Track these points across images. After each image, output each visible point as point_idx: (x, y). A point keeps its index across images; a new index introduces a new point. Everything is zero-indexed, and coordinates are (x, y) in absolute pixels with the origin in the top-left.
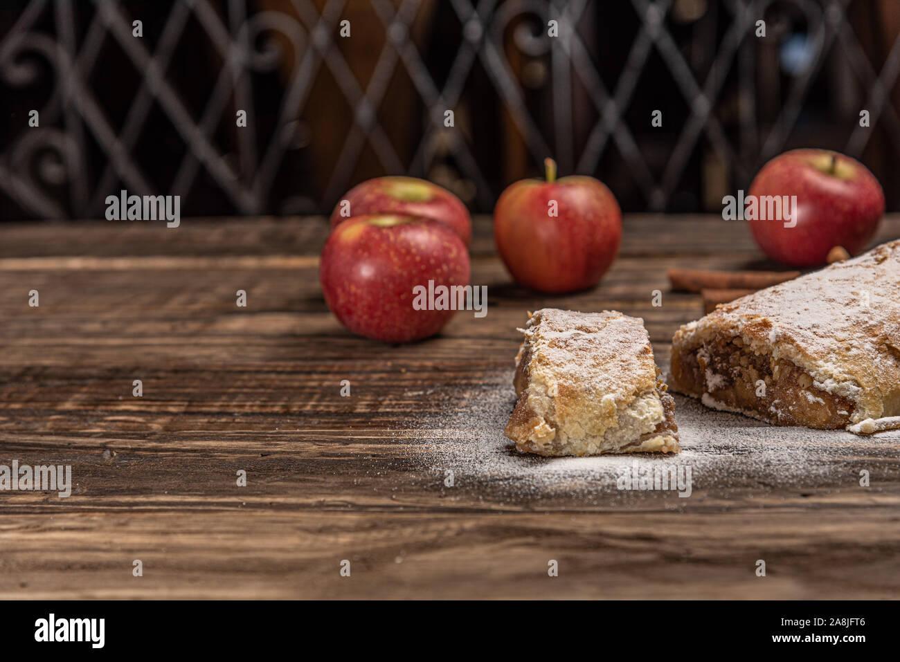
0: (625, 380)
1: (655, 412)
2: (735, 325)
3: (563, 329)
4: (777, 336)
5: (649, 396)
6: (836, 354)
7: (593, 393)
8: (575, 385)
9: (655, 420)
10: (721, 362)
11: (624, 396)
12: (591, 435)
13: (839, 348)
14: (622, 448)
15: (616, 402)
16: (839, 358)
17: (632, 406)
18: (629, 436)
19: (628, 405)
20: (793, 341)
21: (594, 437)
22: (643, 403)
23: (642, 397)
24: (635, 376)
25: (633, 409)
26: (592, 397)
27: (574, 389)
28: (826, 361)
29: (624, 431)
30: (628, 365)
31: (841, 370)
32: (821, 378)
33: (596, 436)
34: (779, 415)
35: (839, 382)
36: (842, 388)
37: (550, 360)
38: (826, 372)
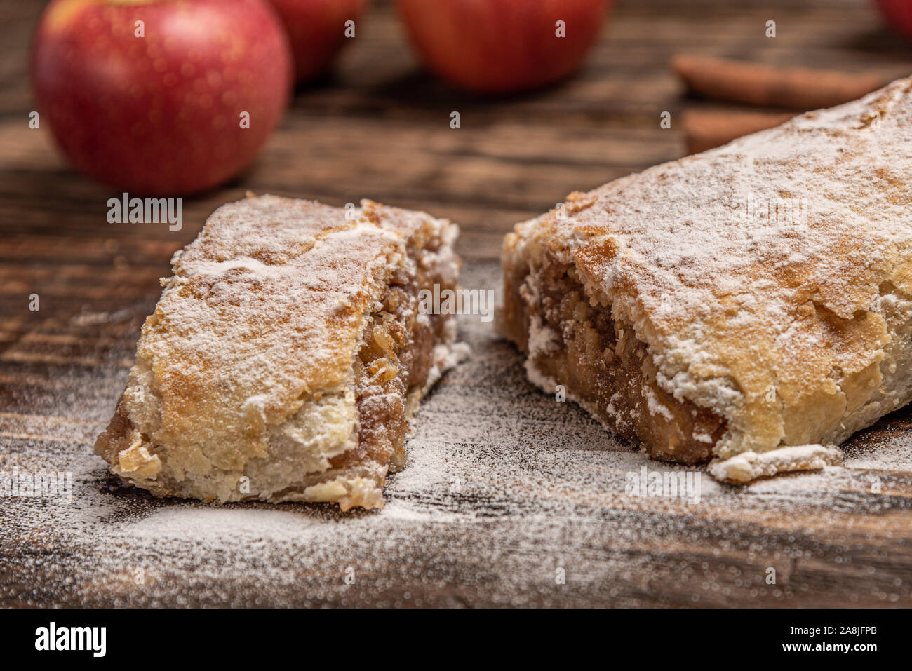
0: (291, 367)
1: (334, 433)
2: (565, 245)
3: (226, 254)
4: (615, 278)
5: (330, 400)
6: (706, 322)
7: (231, 391)
8: (201, 375)
9: (331, 449)
10: (551, 308)
11: (282, 400)
12: (221, 470)
13: (713, 310)
14: (275, 495)
15: (266, 411)
16: (708, 332)
17: (295, 418)
18: (285, 474)
19: (287, 418)
20: (637, 292)
21: (226, 473)
22: (316, 414)
23: (318, 403)
24: (311, 360)
25: (298, 426)
26: (227, 400)
27: (199, 383)
28: (684, 337)
29: (277, 464)
30: (305, 338)
31: (705, 355)
32: (671, 371)
33: (231, 471)
34: (617, 422)
35: (697, 381)
36: (703, 392)
37: (172, 323)
38: (678, 358)
